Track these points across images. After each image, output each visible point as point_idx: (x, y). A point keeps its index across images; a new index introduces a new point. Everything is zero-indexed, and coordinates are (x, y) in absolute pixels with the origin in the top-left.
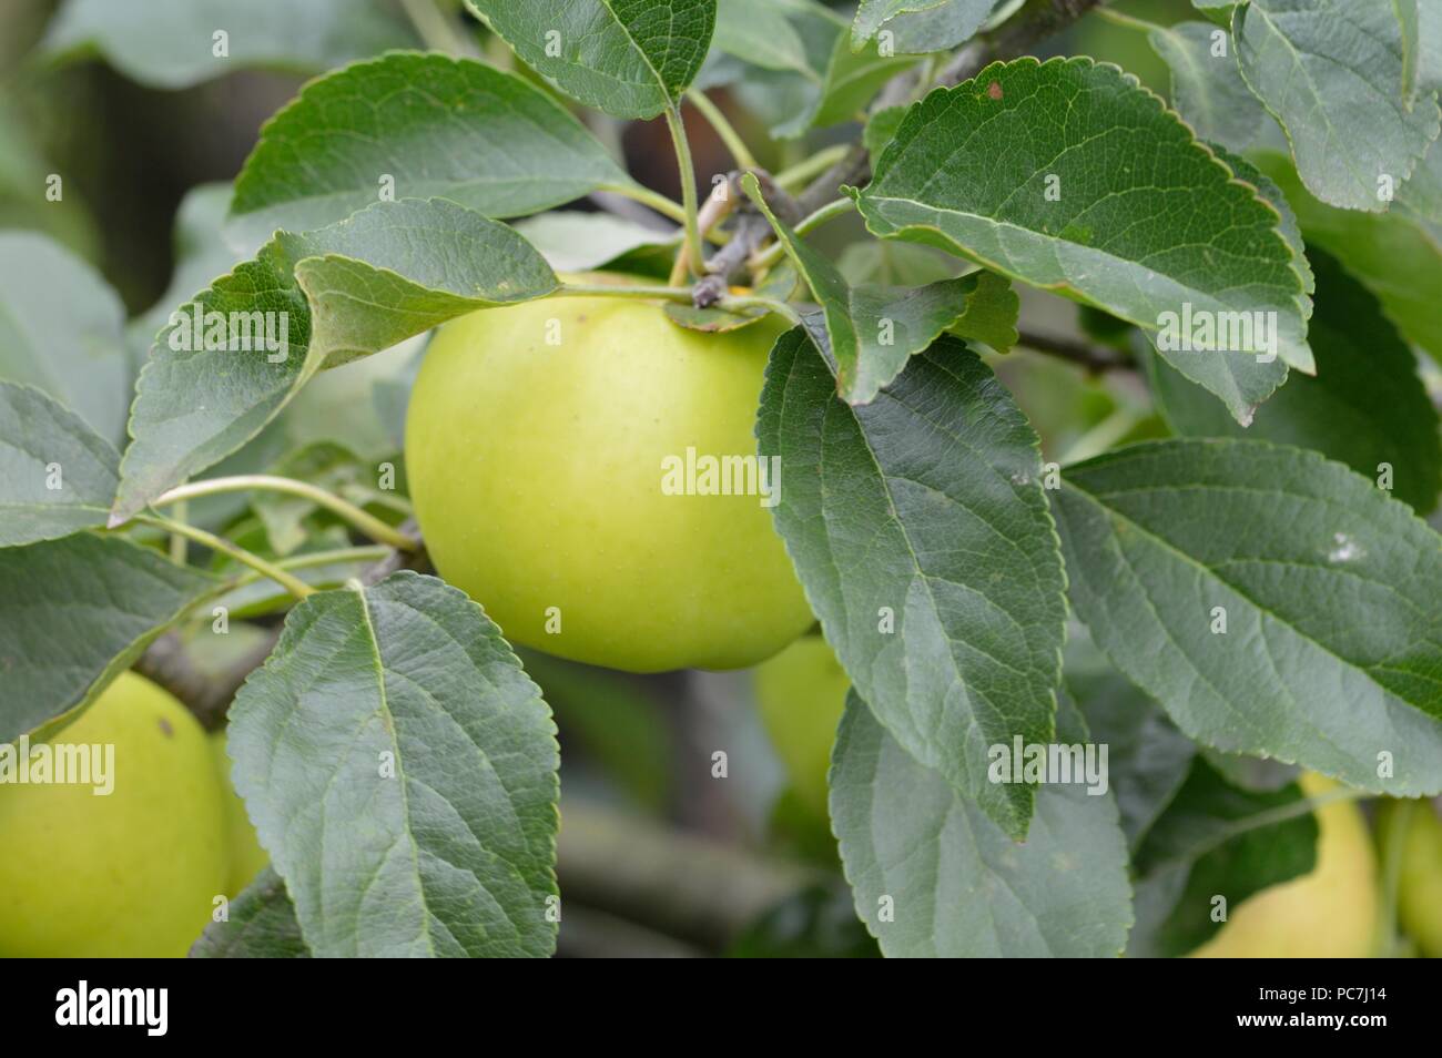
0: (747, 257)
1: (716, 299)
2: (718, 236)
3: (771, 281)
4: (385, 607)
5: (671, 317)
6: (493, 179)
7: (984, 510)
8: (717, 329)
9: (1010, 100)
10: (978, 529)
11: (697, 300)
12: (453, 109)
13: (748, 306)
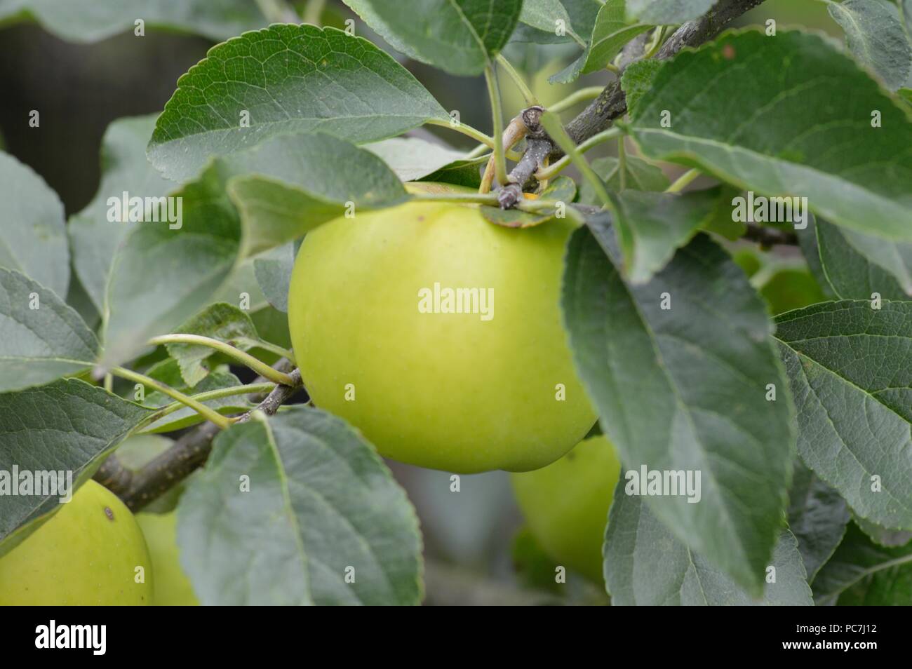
0: (535, 171)
1: (516, 202)
2: (513, 155)
3: (554, 189)
4: (286, 433)
5: (485, 217)
6: (349, 116)
7: (730, 359)
8: (521, 225)
9: (739, 58)
10: (725, 373)
11: (502, 203)
12: (320, 64)
13: (541, 208)
